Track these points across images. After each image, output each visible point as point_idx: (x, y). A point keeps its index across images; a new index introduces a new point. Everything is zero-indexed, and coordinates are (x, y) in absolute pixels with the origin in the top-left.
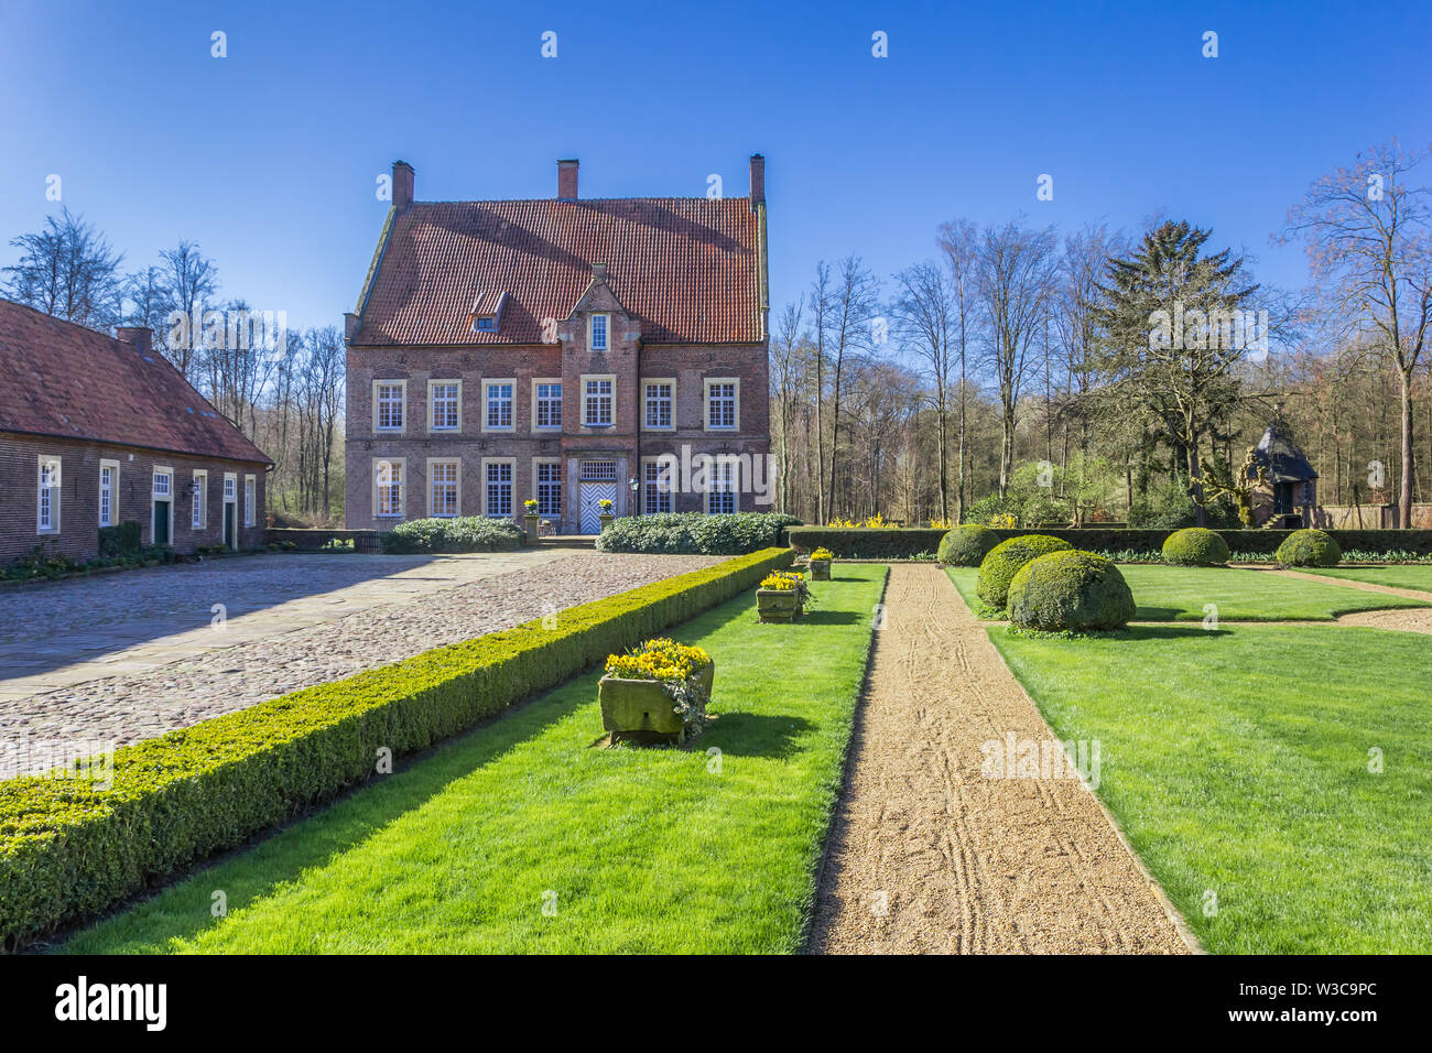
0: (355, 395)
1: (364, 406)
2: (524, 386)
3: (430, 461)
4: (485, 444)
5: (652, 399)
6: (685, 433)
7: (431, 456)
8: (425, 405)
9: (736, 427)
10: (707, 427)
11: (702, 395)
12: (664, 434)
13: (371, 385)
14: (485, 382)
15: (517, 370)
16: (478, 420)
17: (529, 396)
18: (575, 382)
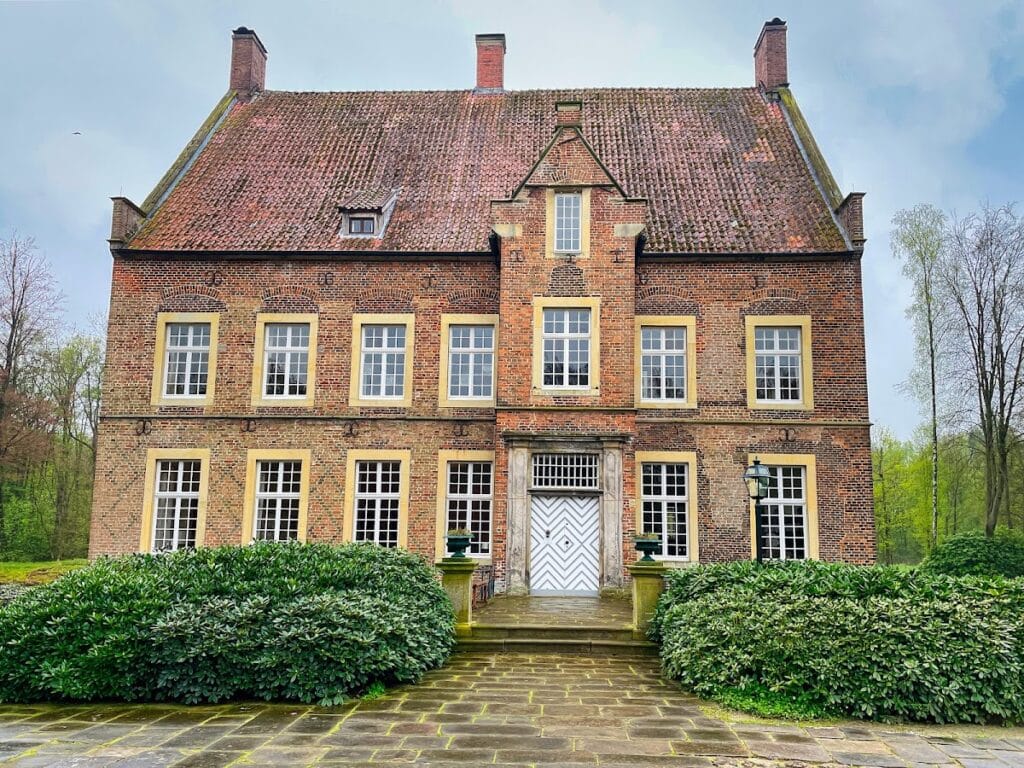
0: (124, 337)
1: (139, 358)
2: (428, 327)
3: (255, 455)
4: (354, 424)
5: (651, 352)
6: (711, 414)
7: (255, 446)
8: (250, 358)
9: (806, 401)
10: (754, 402)
11: (743, 347)
12: (675, 412)
13: (154, 322)
14: (359, 319)
15: (416, 300)
16: (343, 384)
17: (437, 344)
18: (523, 310)
